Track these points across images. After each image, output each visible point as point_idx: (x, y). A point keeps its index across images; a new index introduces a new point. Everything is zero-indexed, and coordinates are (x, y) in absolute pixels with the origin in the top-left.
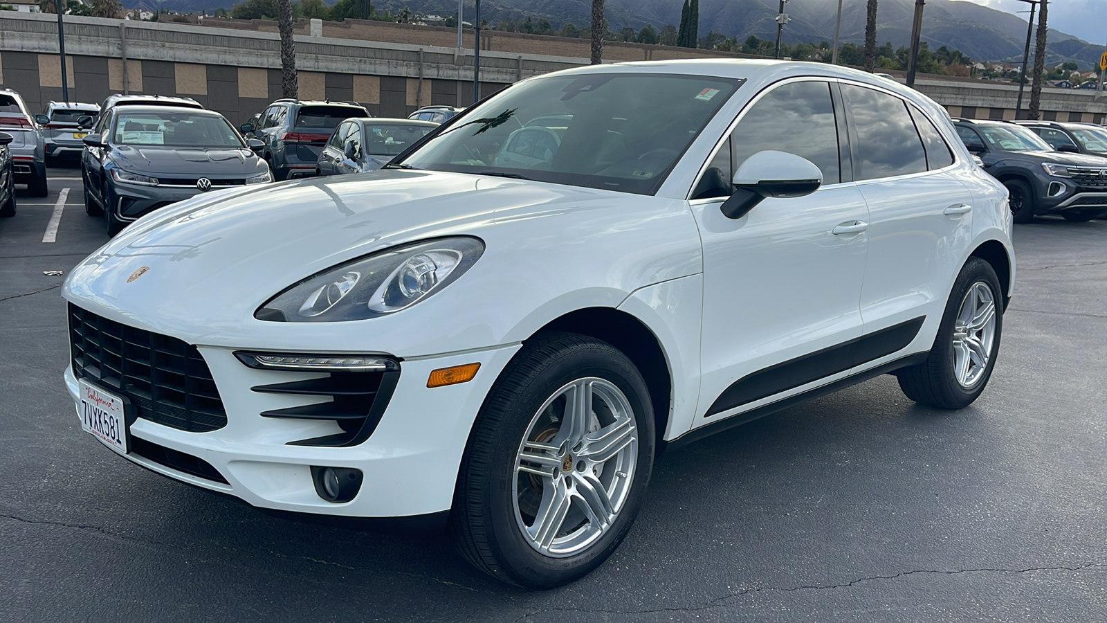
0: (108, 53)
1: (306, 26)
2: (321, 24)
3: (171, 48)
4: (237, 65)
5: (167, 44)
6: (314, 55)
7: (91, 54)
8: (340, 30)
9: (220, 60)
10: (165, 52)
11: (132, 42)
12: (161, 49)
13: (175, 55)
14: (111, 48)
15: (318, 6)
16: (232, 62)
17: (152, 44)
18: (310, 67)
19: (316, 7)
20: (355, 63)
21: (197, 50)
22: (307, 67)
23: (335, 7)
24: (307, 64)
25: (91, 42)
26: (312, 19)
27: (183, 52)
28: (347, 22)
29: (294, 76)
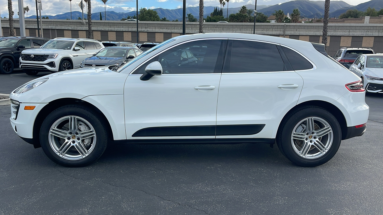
0: (280, 34)
1: (363, 19)
2: (369, 18)
3: (299, 31)
4: (320, 35)
5: (298, 30)
6: (348, 30)
7: (275, 34)
8: (376, 20)
9: (314, 34)
10: (297, 32)
11: (287, 30)
12: (296, 32)
13: (300, 33)
14: (281, 32)
15: (373, 12)
16: (318, 34)
17: (293, 30)
18: (346, 35)
19: (372, 12)
20: (364, 32)
21: (307, 31)
22: (345, 35)
23: (380, 11)
24: (345, 33)
25: (276, 30)
26: (366, 17)
27: (302, 32)
28: (380, 17)
29: (326, 38)
